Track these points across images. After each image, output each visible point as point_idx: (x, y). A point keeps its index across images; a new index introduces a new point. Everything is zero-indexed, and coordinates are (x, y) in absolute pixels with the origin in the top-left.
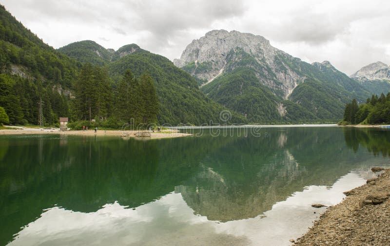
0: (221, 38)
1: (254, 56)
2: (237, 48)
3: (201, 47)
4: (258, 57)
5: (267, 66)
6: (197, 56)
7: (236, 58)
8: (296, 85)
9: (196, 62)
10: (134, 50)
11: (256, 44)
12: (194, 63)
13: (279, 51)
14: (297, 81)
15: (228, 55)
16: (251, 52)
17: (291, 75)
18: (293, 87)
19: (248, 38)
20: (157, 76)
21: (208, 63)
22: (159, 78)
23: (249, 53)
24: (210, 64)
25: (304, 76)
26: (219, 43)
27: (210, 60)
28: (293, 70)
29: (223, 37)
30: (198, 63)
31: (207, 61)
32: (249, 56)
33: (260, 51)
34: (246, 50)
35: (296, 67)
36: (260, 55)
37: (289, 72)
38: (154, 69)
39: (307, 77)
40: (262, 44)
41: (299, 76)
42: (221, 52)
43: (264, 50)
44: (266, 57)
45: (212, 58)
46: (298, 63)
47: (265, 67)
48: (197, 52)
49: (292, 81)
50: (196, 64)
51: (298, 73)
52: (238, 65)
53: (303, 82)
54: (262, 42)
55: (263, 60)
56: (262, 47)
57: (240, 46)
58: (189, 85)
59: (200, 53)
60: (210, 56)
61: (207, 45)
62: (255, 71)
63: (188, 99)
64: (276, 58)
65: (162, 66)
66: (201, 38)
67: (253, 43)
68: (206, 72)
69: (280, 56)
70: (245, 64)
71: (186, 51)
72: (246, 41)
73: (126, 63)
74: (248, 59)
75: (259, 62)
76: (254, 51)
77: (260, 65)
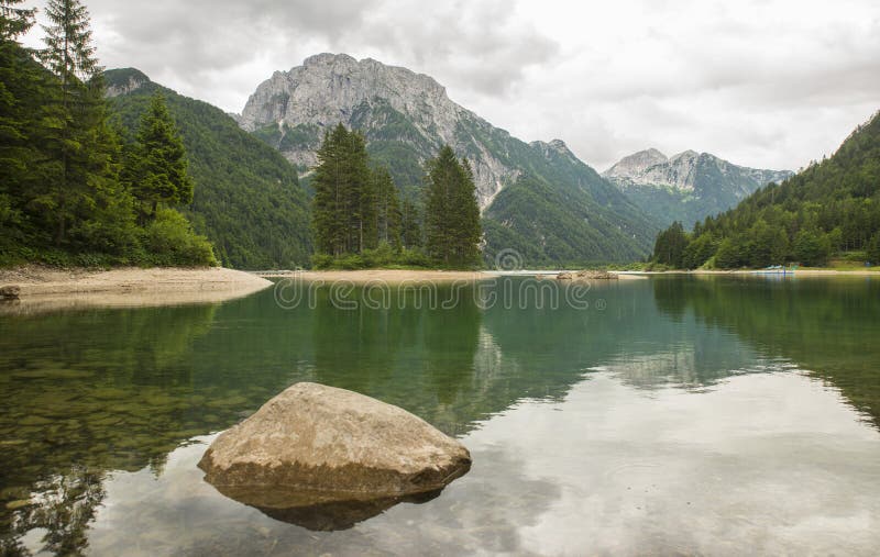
0: (339, 72)
1: (413, 120)
2: (377, 99)
3: (293, 89)
4: (421, 120)
5: (440, 142)
6: (284, 110)
7: (373, 119)
8: (500, 188)
9: (281, 123)
10: (135, 85)
11: (419, 92)
12: (277, 126)
13: (464, 112)
14: (502, 179)
15: (355, 113)
16: (406, 108)
17: (490, 165)
18: (494, 191)
19: (400, 78)
20: (205, 151)
21: (310, 129)
22: (211, 155)
23: (403, 112)
24: (313, 129)
25: (516, 168)
26: (336, 83)
27: (314, 121)
28: (493, 155)
29: (345, 71)
30: (285, 126)
31: (306, 123)
32: (402, 117)
33: (425, 109)
34: (397, 103)
35: (499, 148)
36: (425, 118)
37: (486, 157)
38: (198, 135)
39: (521, 170)
40: (430, 94)
41: (506, 169)
42: (339, 104)
43: (434, 107)
44: (438, 124)
45: (318, 117)
46: (503, 140)
47: (436, 144)
48: (284, 99)
49: (491, 178)
50: (281, 129)
51: (504, 162)
52: (378, 136)
53: (514, 181)
54: (429, 90)
55: (432, 129)
56: (429, 101)
57: (383, 95)
58: (280, 177)
59: (290, 105)
60: (314, 113)
61: (307, 85)
62: (415, 151)
63: (282, 208)
64: (459, 126)
65: (214, 129)
66: (294, 68)
67: (410, 90)
68: (304, 148)
69: (468, 123)
70: (394, 136)
71: (255, 95)
72: (397, 84)
73: (128, 116)
74: (400, 125)
75: (424, 134)
76: (411, 107)
77: (425, 140)
